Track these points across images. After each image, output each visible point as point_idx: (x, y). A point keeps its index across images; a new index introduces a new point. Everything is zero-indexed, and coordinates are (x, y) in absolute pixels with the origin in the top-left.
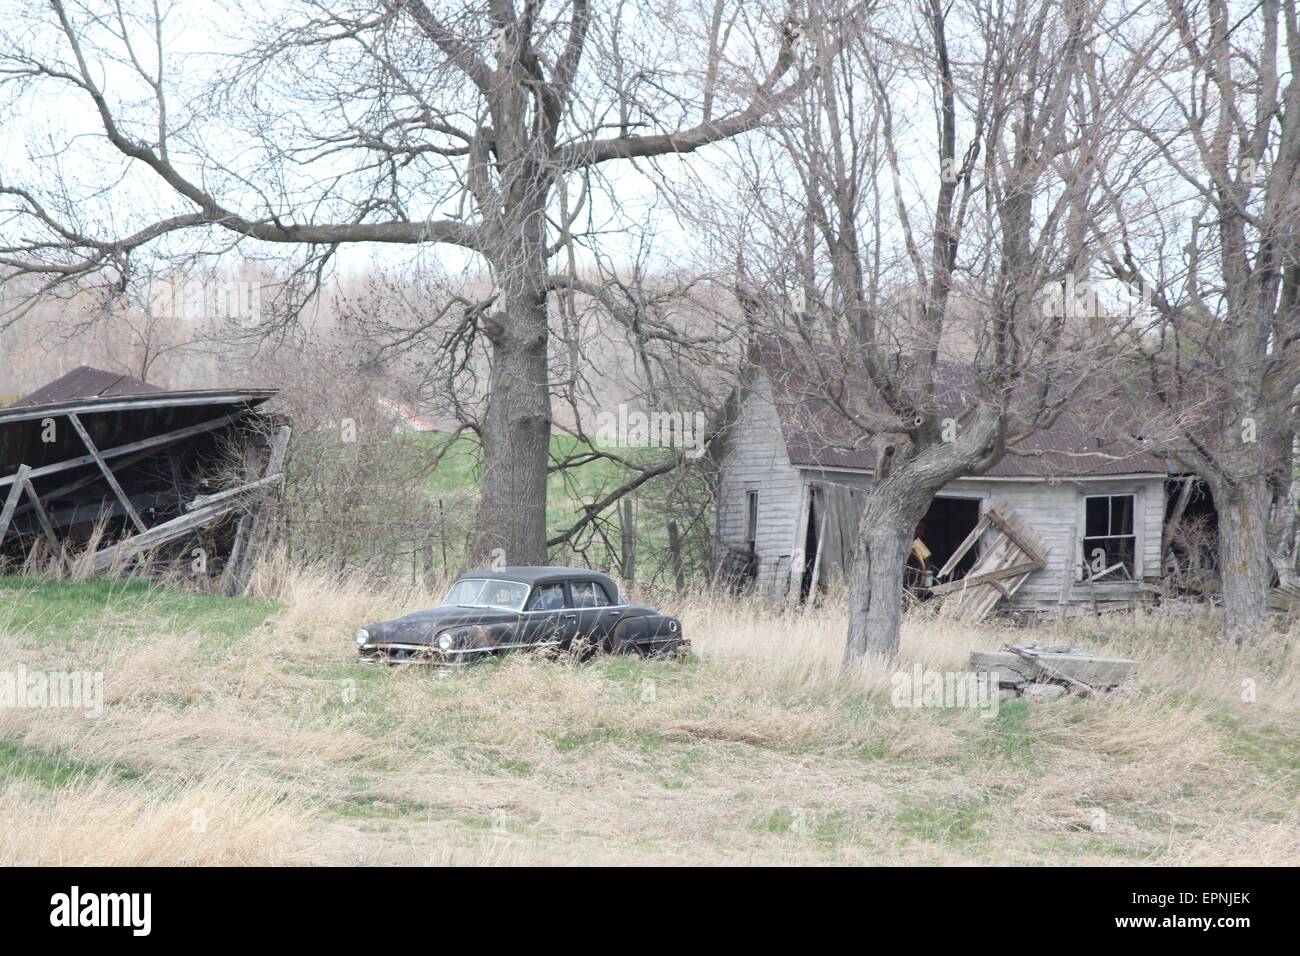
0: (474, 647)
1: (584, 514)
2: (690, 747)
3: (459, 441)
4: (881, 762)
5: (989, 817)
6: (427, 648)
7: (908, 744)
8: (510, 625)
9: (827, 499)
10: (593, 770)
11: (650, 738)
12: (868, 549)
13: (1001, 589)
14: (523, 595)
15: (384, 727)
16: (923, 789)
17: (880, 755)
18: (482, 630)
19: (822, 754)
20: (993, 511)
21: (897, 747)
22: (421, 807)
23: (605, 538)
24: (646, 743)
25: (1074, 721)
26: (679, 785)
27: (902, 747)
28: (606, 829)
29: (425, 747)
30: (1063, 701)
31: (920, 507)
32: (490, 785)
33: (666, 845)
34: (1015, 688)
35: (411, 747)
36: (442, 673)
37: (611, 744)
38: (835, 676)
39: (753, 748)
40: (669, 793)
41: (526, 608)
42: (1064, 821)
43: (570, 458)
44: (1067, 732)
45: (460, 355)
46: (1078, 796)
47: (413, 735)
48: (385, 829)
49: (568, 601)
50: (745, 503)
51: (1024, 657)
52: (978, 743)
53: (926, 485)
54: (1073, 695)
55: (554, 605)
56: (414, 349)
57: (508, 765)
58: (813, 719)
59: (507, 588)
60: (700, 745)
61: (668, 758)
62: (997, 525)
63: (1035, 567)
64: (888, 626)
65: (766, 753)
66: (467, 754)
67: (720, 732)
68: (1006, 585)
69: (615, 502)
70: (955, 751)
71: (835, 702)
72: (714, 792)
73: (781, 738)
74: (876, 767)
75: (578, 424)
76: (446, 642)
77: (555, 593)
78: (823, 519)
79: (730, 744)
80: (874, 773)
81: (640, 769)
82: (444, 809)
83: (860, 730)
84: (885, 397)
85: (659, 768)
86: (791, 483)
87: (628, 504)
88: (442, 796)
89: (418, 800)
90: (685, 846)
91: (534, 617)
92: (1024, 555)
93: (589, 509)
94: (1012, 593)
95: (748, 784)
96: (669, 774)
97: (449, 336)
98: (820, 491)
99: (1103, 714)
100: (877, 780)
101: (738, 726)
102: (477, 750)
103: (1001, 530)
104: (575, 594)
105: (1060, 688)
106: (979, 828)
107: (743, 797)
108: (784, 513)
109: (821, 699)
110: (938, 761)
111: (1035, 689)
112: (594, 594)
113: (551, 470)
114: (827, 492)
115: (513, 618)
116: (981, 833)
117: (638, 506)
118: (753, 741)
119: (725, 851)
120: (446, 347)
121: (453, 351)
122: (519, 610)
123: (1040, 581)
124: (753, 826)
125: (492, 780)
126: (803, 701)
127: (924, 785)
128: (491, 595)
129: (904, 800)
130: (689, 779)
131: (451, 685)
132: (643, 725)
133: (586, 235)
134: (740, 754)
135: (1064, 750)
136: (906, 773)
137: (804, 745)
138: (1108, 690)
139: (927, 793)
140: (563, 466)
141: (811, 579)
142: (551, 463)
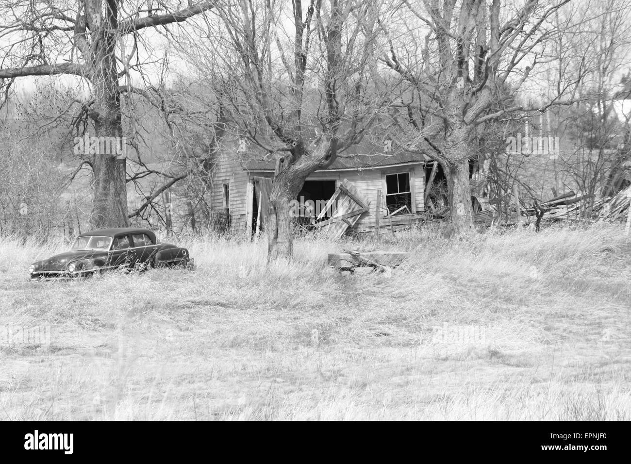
0: (87, 269)
1: (145, 201)
2: (192, 310)
3: (81, 170)
4: (286, 310)
5: (338, 333)
6: (63, 272)
7: (298, 300)
8: (103, 258)
9: (261, 186)
10: (145, 325)
11: (173, 308)
12: (275, 208)
13: (348, 223)
14: (109, 242)
15: (43, 312)
16: (306, 321)
17: (285, 307)
18: (90, 261)
19: (257, 308)
20: (341, 185)
21: (293, 302)
22: (60, 349)
23: (157, 212)
24: (170, 310)
25: (379, 283)
26: (187, 329)
27: (295, 302)
28: (151, 353)
29: (63, 320)
30: (372, 274)
31: (298, 186)
32: (95, 336)
33: (180, 358)
34: (350, 270)
35: (56, 320)
36: (71, 283)
37: (154, 311)
38: (263, 270)
39: (223, 308)
40: (182, 333)
41: (111, 249)
42: (373, 332)
43: (137, 174)
44: (375, 289)
45: (81, 128)
46: (379, 320)
47: (57, 314)
48: (42, 361)
49: (132, 244)
50: (223, 190)
51: (353, 255)
52: (332, 297)
53: (301, 175)
54: (378, 271)
55: (125, 246)
56: (59, 126)
57: (103, 326)
58: (252, 293)
59: (101, 240)
60: (197, 309)
61: (182, 316)
62: (344, 193)
63: (364, 211)
64: (287, 245)
65: (230, 310)
66: (83, 322)
67: (207, 302)
68: (351, 220)
69: (161, 194)
70: (321, 303)
71: (262, 283)
72: (204, 331)
73: (236, 302)
74: (284, 313)
75: (139, 158)
76: (72, 268)
77: (126, 241)
78: (260, 196)
79: (212, 307)
80: (282, 316)
81: (168, 323)
82: (72, 349)
83: (276, 295)
84: (277, 134)
85: (177, 321)
86: (243, 179)
87: (167, 195)
88: (71, 343)
89: (59, 346)
90: (189, 358)
91: (115, 253)
92: (358, 206)
93: (148, 198)
94: (353, 224)
95: (221, 326)
96: (183, 324)
97: (75, 119)
98: (257, 182)
99: (392, 279)
100: (284, 319)
101: (216, 299)
102: (88, 320)
103: (346, 194)
104: (135, 240)
105: (372, 268)
106: (333, 338)
107: (218, 332)
108: (242, 194)
109: (256, 283)
110: (313, 308)
111: (359, 270)
112: (145, 240)
113: (127, 181)
114: (261, 182)
115: (106, 254)
116: (334, 341)
117: (172, 195)
118: (223, 305)
119: (209, 359)
120: (74, 125)
121: (78, 127)
122: (108, 250)
123: (367, 218)
124: (223, 346)
125: (95, 333)
126: (247, 284)
127: (306, 320)
128: (94, 243)
129: (297, 328)
130: (192, 326)
131: (75, 289)
132: (169, 302)
133: (137, 65)
134: (217, 311)
135: (373, 298)
136: (298, 315)
137: (248, 305)
138: (394, 268)
139: (308, 324)
140: (134, 179)
141: (256, 225)
142: (128, 178)
